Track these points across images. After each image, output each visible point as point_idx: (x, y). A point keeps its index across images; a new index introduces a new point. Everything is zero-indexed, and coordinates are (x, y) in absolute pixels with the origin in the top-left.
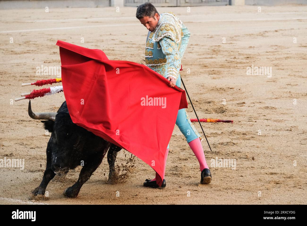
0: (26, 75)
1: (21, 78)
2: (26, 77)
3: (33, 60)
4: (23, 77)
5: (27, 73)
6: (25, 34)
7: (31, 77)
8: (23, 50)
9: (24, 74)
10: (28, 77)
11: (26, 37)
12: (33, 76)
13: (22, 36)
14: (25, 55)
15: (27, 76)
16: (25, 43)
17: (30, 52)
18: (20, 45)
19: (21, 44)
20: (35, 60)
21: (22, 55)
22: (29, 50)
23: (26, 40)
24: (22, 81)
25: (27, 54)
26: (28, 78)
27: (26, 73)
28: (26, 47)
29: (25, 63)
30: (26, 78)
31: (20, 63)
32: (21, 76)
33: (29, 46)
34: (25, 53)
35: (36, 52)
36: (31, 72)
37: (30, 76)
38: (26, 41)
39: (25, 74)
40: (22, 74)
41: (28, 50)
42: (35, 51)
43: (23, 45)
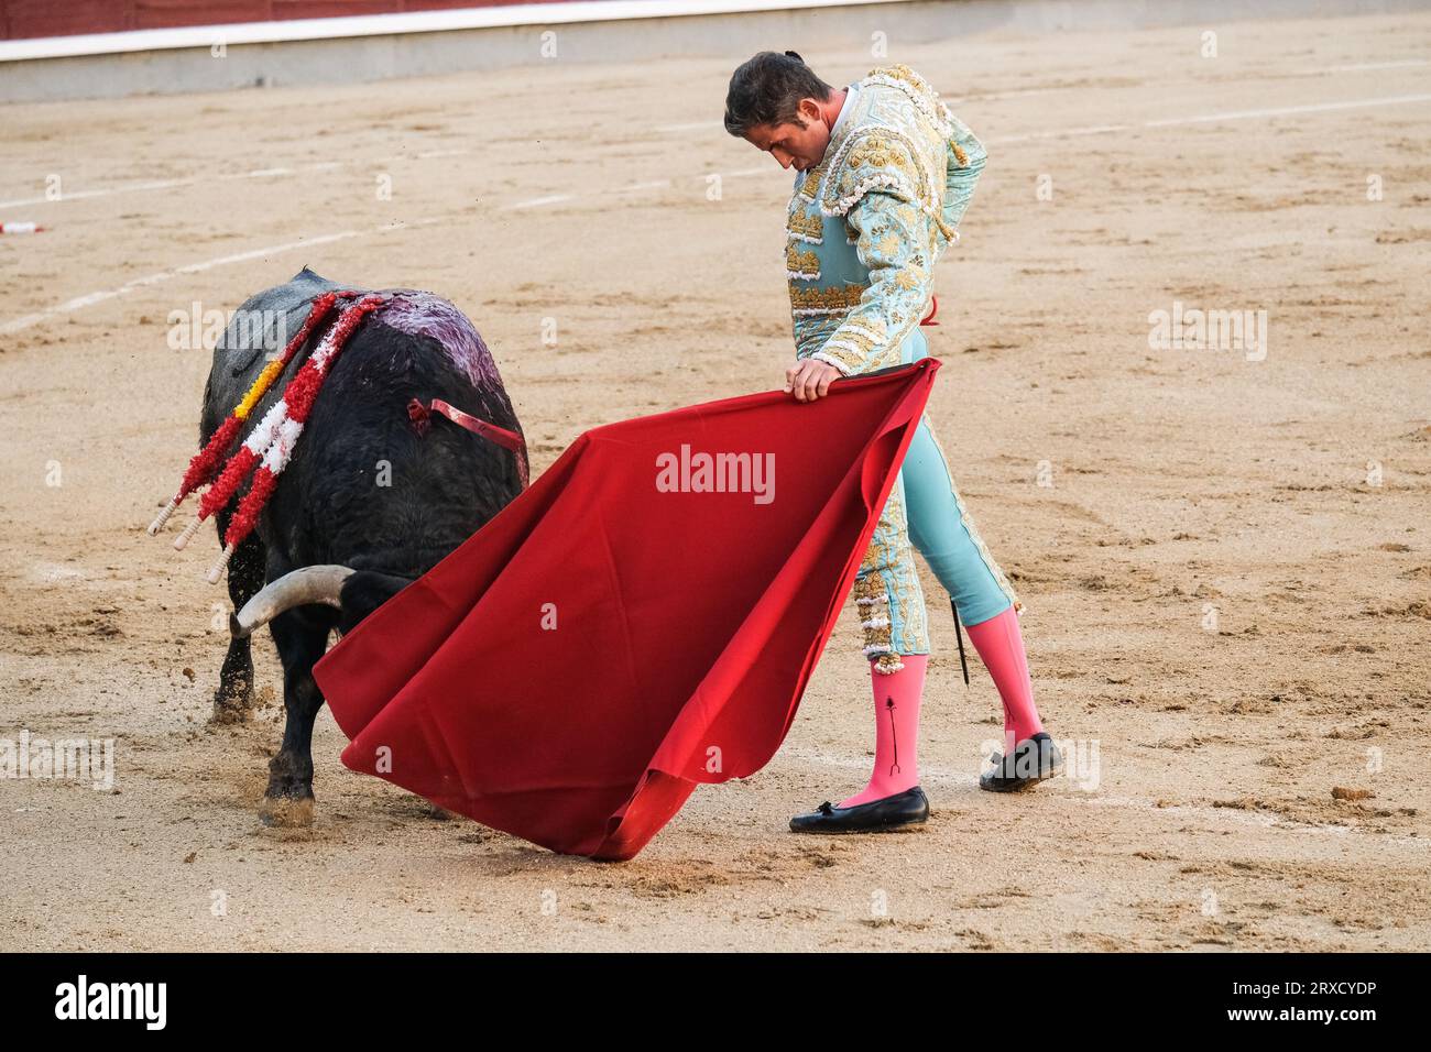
0: (1301, 297)
1: (1281, 310)
2: (1303, 303)
3: (1330, 231)
4: (1290, 304)
5: (1306, 290)
6: (1293, 124)
7: (1323, 302)
8: (1287, 191)
9: (1294, 290)
10: (1310, 303)
11: (1296, 135)
12: (1333, 300)
13: (1281, 131)
14: (1295, 212)
15: (1307, 300)
16: (1295, 162)
17: (1317, 198)
18: (1273, 170)
19: (1275, 166)
20: (1337, 231)
21: (1282, 214)
22: (1313, 192)
23: (1299, 150)
24: (1288, 323)
25: (1304, 207)
26: (1312, 309)
27: (1304, 286)
28: (1300, 178)
29: (1296, 244)
30: (1304, 309)
31: (1275, 247)
32: (1281, 302)
33: (1309, 175)
34: (1294, 203)
35: (1339, 198)
36: (1321, 282)
37: (1319, 300)
38: (1298, 155)
39: (1296, 294)
40: (1284, 291)
41: (1307, 193)
42: (1338, 193)
43: (1285, 170)
